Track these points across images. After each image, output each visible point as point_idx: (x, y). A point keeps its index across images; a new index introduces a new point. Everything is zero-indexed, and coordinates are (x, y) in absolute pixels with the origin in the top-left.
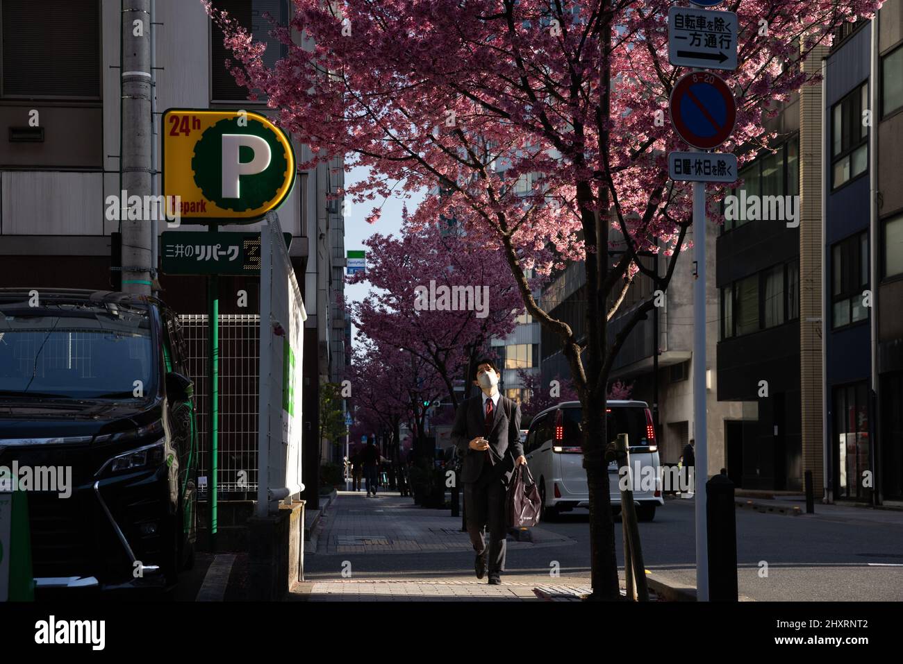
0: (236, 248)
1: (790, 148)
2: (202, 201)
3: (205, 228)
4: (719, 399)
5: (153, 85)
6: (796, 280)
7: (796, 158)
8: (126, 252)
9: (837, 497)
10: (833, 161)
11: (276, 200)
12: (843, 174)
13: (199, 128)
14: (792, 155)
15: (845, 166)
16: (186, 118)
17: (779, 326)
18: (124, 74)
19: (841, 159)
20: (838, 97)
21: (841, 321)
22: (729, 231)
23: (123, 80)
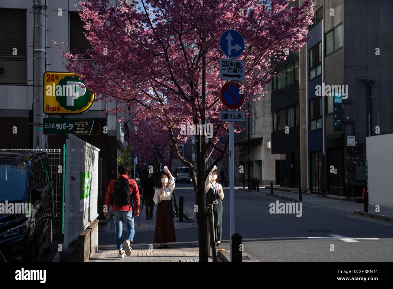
0: (72, 125)
1: (296, 63)
2: (59, 107)
3: (60, 117)
4: (272, 153)
5: (46, 54)
6: (298, 112)
7: (298, 66)
8: (35, 117)
9: (312, 192)
10: (310, 70)
11: (87, 107)
12: (313, 75)
13: (58, 79)
14: (297, 65)
15: (314, 72)
16: (53, 75)
17: (293, 128)
18: (35, 50)
19: (312, 69)
20: (311, 47)
21: (313, 128)
22: (275, 92)
23: (34, 52)
